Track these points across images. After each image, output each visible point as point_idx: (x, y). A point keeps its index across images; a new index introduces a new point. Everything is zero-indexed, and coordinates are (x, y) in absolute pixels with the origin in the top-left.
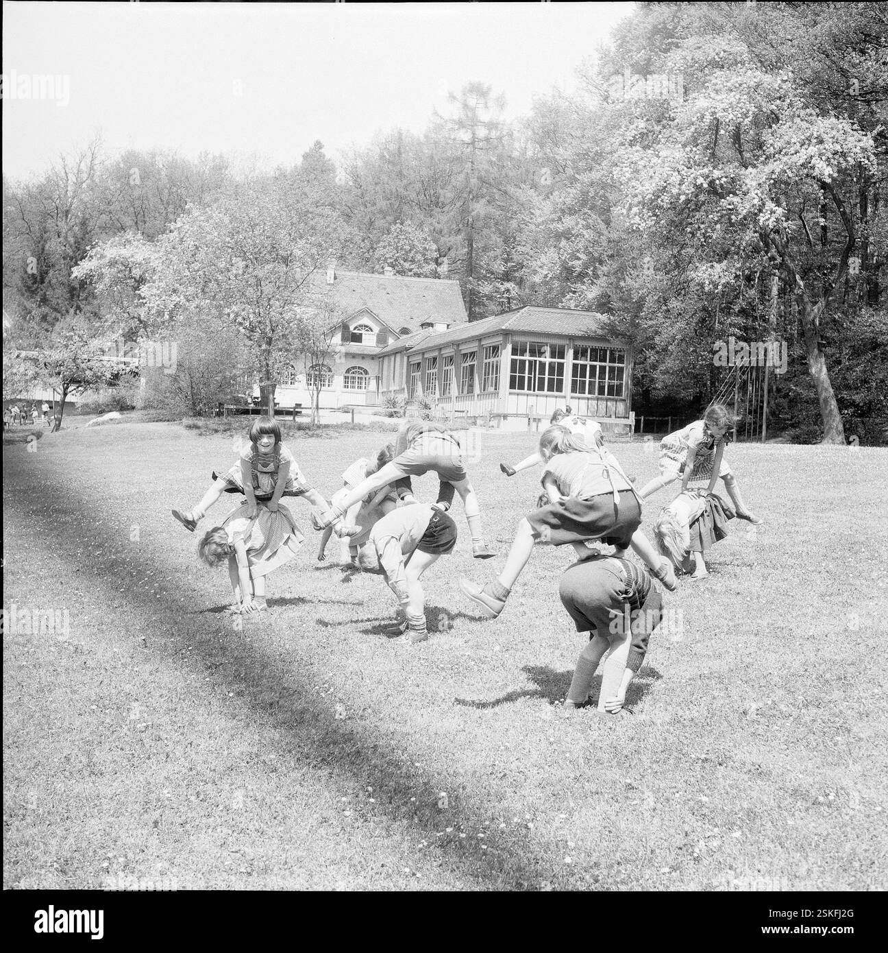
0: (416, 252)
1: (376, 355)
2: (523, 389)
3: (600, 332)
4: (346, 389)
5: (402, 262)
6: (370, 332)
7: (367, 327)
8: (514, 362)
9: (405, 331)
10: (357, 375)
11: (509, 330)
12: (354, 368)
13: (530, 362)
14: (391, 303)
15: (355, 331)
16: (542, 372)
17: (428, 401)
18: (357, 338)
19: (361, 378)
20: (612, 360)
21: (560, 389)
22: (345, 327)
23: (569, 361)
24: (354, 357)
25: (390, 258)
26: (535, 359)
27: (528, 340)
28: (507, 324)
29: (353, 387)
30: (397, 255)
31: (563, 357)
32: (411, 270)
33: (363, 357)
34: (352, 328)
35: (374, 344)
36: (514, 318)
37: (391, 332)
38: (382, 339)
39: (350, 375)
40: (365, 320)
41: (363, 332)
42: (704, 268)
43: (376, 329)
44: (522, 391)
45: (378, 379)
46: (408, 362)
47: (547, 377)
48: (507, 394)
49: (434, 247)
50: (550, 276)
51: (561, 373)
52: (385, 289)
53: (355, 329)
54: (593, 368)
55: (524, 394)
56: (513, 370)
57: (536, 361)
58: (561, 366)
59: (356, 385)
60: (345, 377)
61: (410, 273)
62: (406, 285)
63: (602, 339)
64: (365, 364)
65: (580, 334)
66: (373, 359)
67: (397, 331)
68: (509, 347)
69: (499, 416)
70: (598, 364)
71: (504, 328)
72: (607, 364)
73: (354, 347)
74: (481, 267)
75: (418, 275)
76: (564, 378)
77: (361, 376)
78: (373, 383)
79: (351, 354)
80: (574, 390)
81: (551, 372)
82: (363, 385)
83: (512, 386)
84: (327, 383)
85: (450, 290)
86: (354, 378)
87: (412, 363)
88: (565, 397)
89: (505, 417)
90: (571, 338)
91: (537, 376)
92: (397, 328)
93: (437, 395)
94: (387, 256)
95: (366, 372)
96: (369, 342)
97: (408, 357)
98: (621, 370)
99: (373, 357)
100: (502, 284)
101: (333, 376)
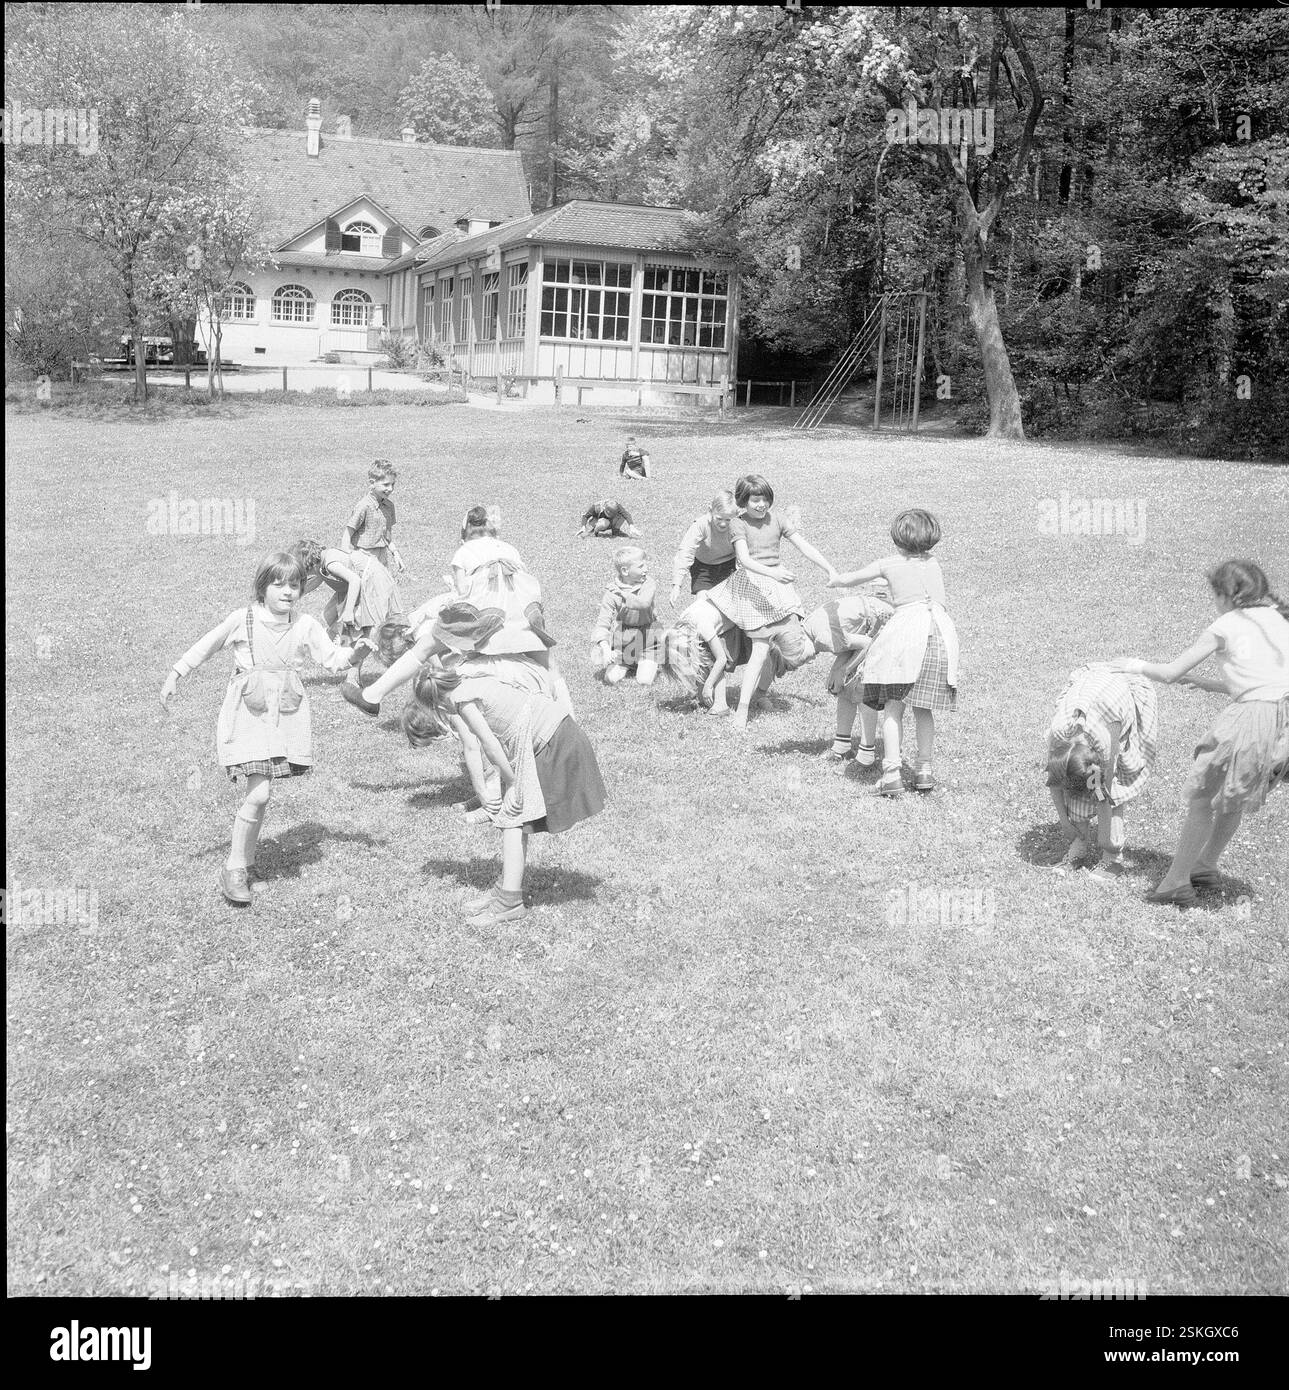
0: (461, 103)
1: (380, 272)
2: (564, 335)
3: (685, 242)
4: (336, 325)
5: (437, 119)
6: (373, 235)
7: (368, 225)
8: (547, 292)
9: (430, 232)
10: (353, 303)
11: (538, 241)
12: (347, 291)
13: (576, 292)
14: (409, 187)
15: (347, 233)
16: (594, 308)
17: (440, 349)
18: (351, 243)
19: (360, 308)
20: (708, 289)
21: (623, 335)
22: (331, 225)
23: (637, 290)
24: (346, 274)
25: (420, 113)
26: (582, 286)
27: (571, 257)
28: (535, 231)
29: (346, 322)
30: (429, 108)
31: (628, 285)
32: (451, 133)
33: (362, 274)
34: (343, 228)
35: (379, 253)
36: (549, 220)
37: (406, 235)
38: (391, 244)
39: (341, 302)
40: (364, 215)
41: (361, 234)
42: (776, 149)
43: (382, 229)
44: (560, 339)
45: (385, 308)
46: (420, 285)
47: (602, 315)
48: (537, 343)
49: (490, 95)
50: (633, 148)
51: (624, 310)
52: (401, 164)
53: (347, 230)
54: (677, 302)
55: (564, 344)
56: (546, 305)
57: (584, 290)
58: (625, 298)
59: (352, 319)
60: (334, 306)
61: (450, 138)
62: (436, 159)
63: (686, 254)
64: (366, 286)
65: (652, 246)
66: (377, 277)
67: (417, 233)
68: (540, 267)
69: (526, 379)
70: (684, 295)
71: (529, 236)
72: (700, 296)
73: (346, 258)
74: (570, 127)
75: (462, 142)
76: (630, 317)
77: (359, 304)
78: (378, 314)
79: (341, 269)
80: (645, 337)
81: (609, 309)
82: (364, 320)
83: (545, 329)
84: (305, 315)
85: (506, 165)
86: (347, 307)
87: (425, 286)
88: (631, 349)
89: (534, 381)
90: (641, 253)
91: (586, 314)
92: (415, 227)
93: (453, 342)
94: (416, 109)
95: (368, 299)
96: (372, 249)
97: (420, 277)
98: (721, 305)
99: (377, 275)
100: (602, 155)
101: (313, 304)
